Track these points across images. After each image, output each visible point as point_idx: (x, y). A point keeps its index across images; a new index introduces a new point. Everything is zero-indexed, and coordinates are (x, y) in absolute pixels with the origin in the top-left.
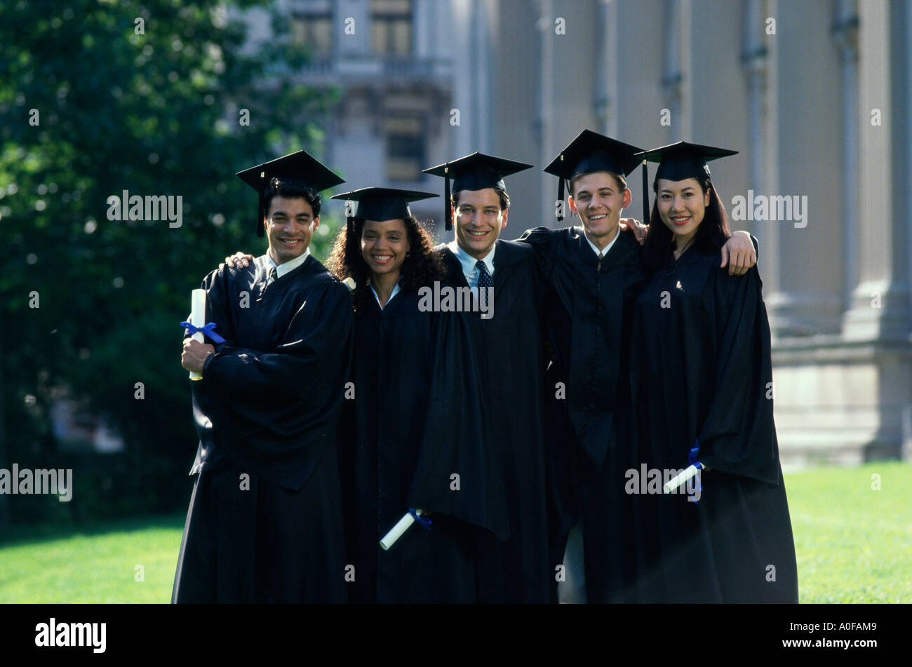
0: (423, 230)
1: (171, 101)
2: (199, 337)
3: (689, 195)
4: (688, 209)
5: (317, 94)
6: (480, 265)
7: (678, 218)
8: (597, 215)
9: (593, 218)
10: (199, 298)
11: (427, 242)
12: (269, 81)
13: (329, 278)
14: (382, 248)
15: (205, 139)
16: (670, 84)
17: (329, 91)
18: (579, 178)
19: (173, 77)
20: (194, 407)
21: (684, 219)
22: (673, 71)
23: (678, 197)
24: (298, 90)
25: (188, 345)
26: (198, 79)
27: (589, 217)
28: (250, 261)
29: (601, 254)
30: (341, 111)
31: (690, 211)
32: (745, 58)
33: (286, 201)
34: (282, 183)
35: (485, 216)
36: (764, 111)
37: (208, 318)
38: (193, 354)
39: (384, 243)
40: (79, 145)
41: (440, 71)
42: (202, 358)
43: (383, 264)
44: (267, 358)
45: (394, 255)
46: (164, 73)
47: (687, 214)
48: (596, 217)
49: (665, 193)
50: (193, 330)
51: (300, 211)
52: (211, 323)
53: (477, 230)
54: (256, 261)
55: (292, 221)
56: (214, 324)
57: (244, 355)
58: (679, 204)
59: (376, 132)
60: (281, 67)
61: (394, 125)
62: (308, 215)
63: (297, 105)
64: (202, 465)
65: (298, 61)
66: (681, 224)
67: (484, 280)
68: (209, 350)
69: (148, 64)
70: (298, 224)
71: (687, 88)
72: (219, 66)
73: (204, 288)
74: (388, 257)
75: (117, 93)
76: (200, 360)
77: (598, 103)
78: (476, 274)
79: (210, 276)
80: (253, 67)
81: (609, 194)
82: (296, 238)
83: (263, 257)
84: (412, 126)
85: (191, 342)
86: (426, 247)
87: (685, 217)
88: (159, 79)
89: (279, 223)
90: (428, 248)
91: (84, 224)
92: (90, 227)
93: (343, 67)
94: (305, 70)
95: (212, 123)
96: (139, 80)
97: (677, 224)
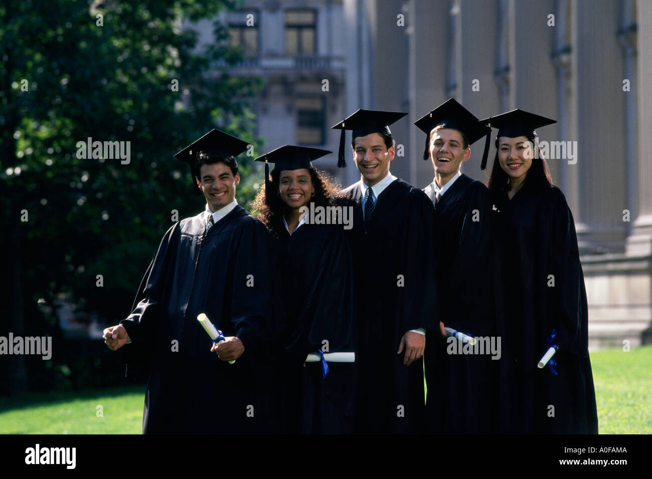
1: (142, 87)
3: (522, 148)
4: (520, 158)
5: (248, 82)
7: (512, 164)
12: (212, 73)
13: (251, 219)
14: (294, 188)
15: (167, 114)
16: (500, 72)
17: (258, 81)
19: (144, 70)
22: (503, 65)
23: (513, 149)
24: (233, 81)
26: (162, 72)
30: (264, 94)
31: (522, 160)
32: (554, 54)
35: (373, 153)
36: (568, 92)
40: (75, 119)
41: (336, 64)
43: (296, 200)
45: (304, 193)
46: (138, 68)
47: (519, 161)
49: (504, 146)
55: (217, 180)
58: (514, 154)
59: (289, 109)
60: (221, 63)
61: (303, 104)
62: (228, 174)
63: (233, 90)
65: (234, 59)
66: (515, 169)
69: (125, 61)
71: (512, 76)
72: (178, 63)
74: (300, 196)
75: (104, 82)
77: (449, 87)
80: (202, 63)
82: (222, 191)
84: (316, 105)
87: (518, 164)
88: (134, 72)
89: (208, 183)
91: (81, 176)
92: (85, 178)
93: (266, 63)
94: (239, 65)
95: (172, 104)
96: (119, 72)
97: (512, 169)
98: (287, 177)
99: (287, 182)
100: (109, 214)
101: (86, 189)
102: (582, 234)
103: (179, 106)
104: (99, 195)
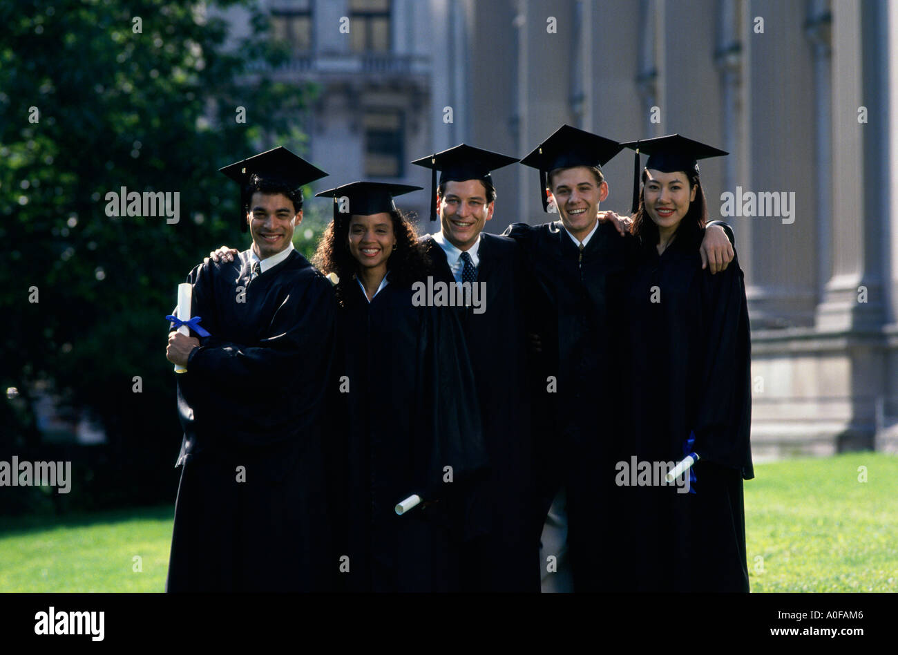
0: (408, 224)
1: (151, 97)
2: (185, 331)
3: (676, 188)
4: (673, 201)
5: (294, 90)
6: (465, 257)
7: (661, 209)
8: (576, 209)
9: (573, 212)
10: (185, 291)
11: (412, 234)
12: (249, 78)
13: (312, 273)
14: (370, 241)
15: (185, 134)
16: (645, 79)
17: (310, 87)
18: (558, 173)
19: (154, 74)
20: (179, 399)
21: (668, 211)
22: (648, 67)
23: (665, 189)
24: (278, 88)
25: (173, 338)
26: (179, 76)
27: (568, 212)
28: (235, 256)
29: (582, 244)
30: (320, 107)
31: (675, 204)
32: (718, 54)
33: (265, 197)
34: (261, 179)
35: (470, 207)
36: (738, 106)
37: (194, 312)
38: (177, 347)
39: (372, 237)
40: (59, 141)
41: (418, 67)
42: (186, 350)
43: (370, 257)
44: (252, 352)
45: (382, 248)
46: (145, 70)
47: (672, 207)
48: (575, 212)
49: (652, 184)
50: (179, 324)
51: (280, 207)
52: (196, 317)
53: (461, 220)
54: (241, 255)
55: (272, 217)
56: (199, 318)
57: (229, 349)
59: (354, 128)
60: (261, 64)
61: (371, 121)
63: (277, 100)
64: (185, 457)
65: (278, 58)
66: (665, 216)
67: (468, 271)
68: (195, 343)
69: (128, 61)
70: (279, 220)
71: (661, 84)
72: (200, 64)
73: (189, 282)
74: (376, 251)
75: (99, 89)
76: (184, 353)
77: (574, 99)
78: (460, 265)
79: (196, 270)
80: (234, 64)
81: (588, 189)
82: (275, 233)
83: (247, 251)
84: (391, 123)
85: (176, 335)
86: (411, 240)
87: (669, 209)
88: (140, 77)
89: (259, 219)
90: (413, 241)
91: (66, 219)
92: (72, 222)
93: (323, 64)
94: (284, 67)
95: (193, 119)
96: (120, 77)
97: (661, 216)
98: (361, 226)
99: (360, 231)
100: (106, 271)
101: (75, 236)
102: (757, 302)
103: (203, 124)
104: (92, 246)
